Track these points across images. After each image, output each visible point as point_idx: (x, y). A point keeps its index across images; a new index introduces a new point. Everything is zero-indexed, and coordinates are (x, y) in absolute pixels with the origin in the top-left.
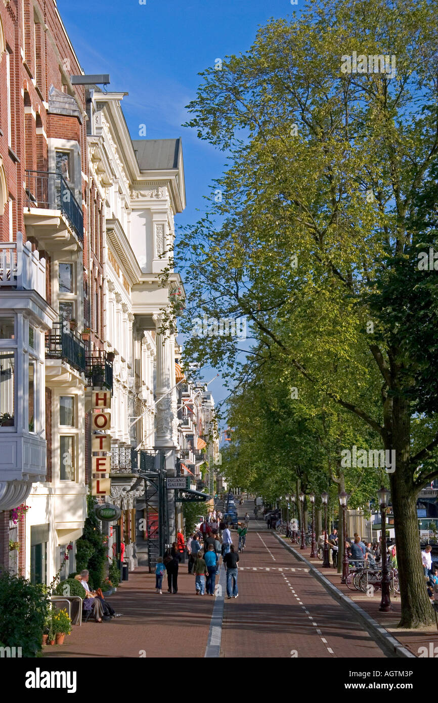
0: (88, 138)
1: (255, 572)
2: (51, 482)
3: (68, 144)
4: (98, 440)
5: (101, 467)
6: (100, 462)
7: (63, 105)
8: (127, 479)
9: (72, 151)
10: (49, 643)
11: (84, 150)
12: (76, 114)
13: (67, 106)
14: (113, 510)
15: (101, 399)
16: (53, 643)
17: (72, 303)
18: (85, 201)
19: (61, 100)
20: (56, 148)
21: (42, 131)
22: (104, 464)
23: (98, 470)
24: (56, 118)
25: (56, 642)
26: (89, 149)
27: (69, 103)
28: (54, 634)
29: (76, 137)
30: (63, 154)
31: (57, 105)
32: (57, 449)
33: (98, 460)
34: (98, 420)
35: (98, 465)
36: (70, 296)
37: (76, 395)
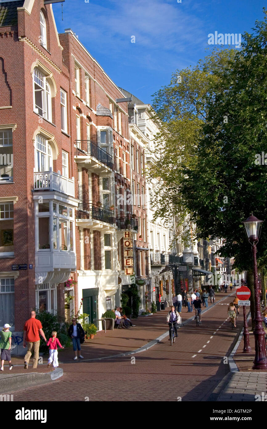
0: (129, 124)
1: (223, 306)
2: (101, 270)
3: (105, 128)
4: (127, 252)
5: (128, 263)
6: (128, 261)
7: (103, 112)
8: (159, 267)
9: (107, 130)
10: (87, 338)
11: (127, 130)
12: (109, 115)
13: (105, 112)
14: (143, 281)
15: (127, 234)
16: (89, 338)
17: (109, 194)
18: (128, 150)
19: (103, 109)
20: (100, 130)
21: (93, 123)
22: (129, 262)
23: (127, 264)
24: (100, 117)
25: (90, 338)
26: (130, 129)
27: (106, 111)
28: (89, 334)
29: (108, 125)
30: (104, 132)
31: (101, 112)
32: (104, 256)
33: (127, 260)
34: (126, 243)
35: (127, 262)
36: (108, 191)
37: (111, 233)
